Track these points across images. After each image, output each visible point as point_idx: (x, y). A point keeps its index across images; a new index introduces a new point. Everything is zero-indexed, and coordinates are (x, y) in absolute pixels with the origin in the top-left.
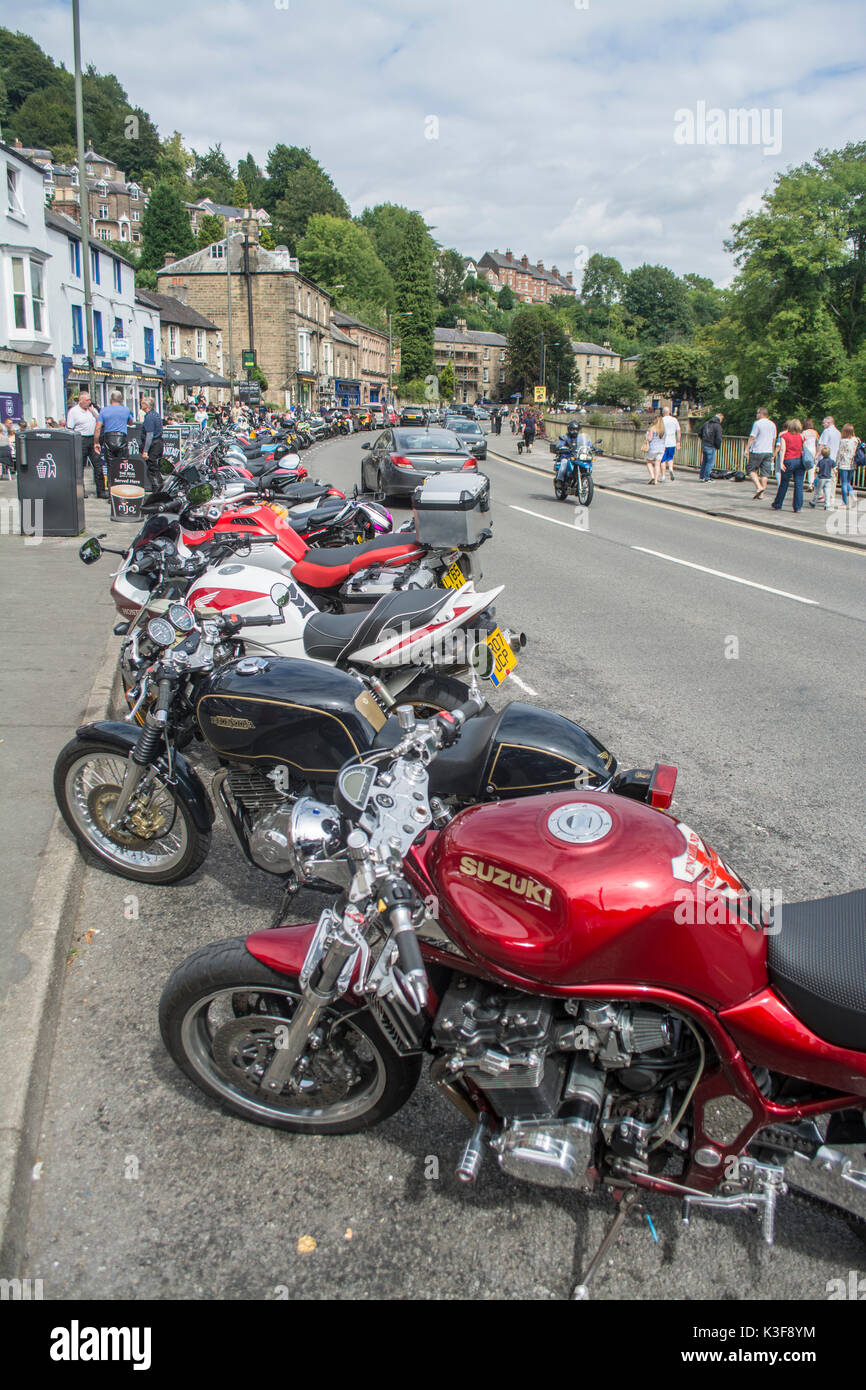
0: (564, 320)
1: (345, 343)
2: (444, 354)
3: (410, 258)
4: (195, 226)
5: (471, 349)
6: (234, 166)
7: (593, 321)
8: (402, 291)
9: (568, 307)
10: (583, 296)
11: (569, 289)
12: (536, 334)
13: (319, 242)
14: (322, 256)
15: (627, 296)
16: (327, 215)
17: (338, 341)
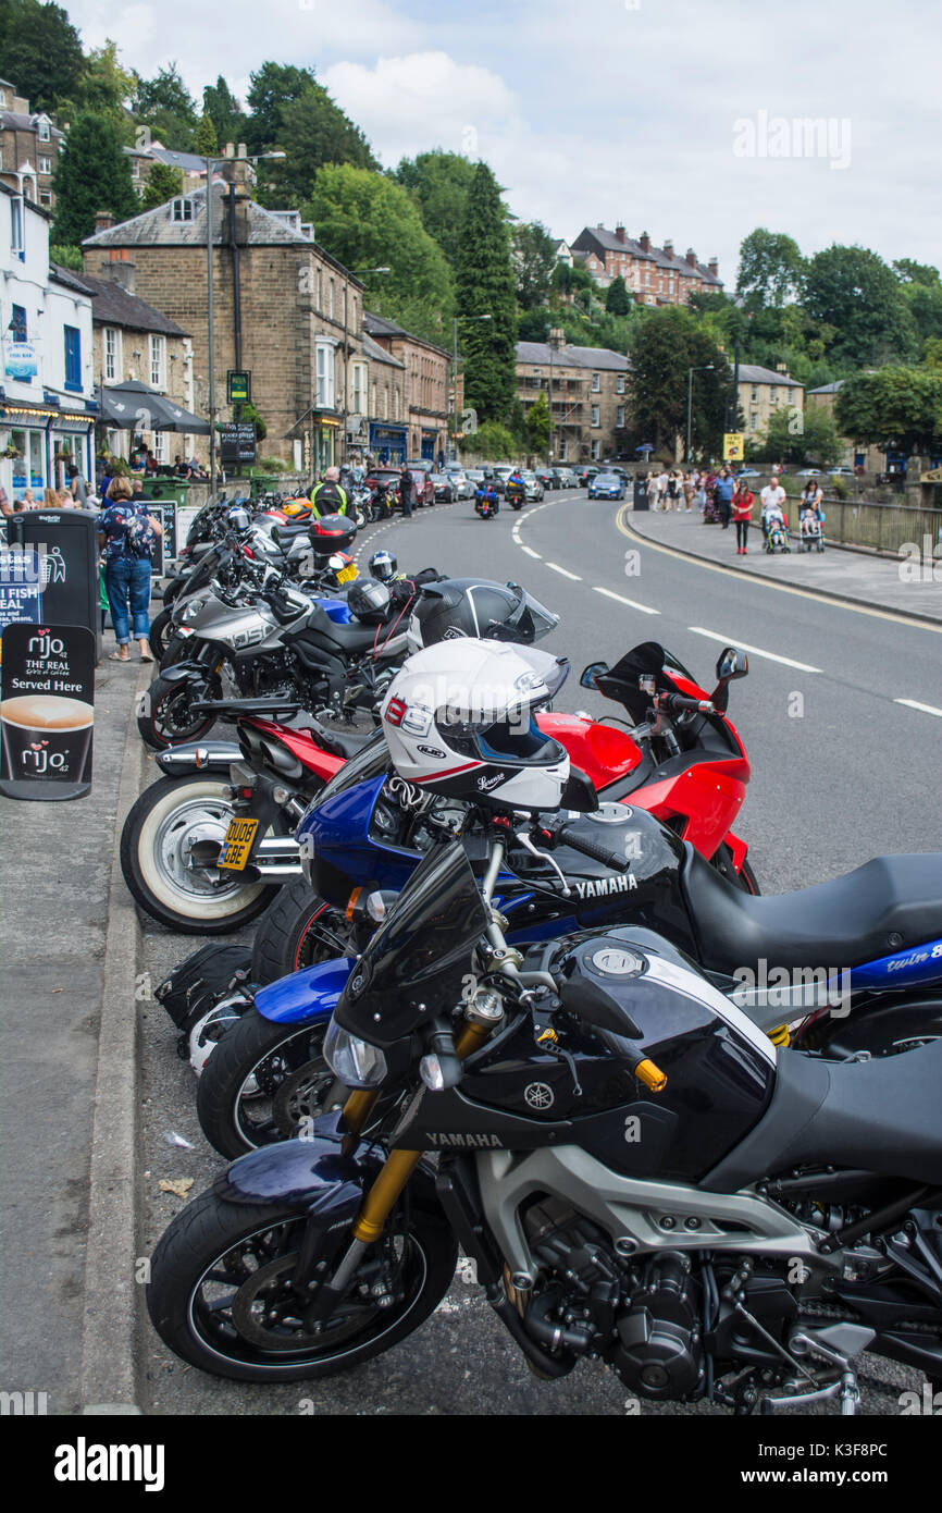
0: (710, 330)
1: (384, 363)
2: (529, 382)
3: (479, 231)
4: (139, 183)
5: (571, 375)
6: (197, 97)
7: (756, 331)
8: (466, 283)
9: (717, 311)
10: (740, 295)
11: (712, 284)
12: (676, 350)
13: (333, 206)
14: (337, 229)
15: (808, 293)
16: (347, 166)
17: (375, 360)
